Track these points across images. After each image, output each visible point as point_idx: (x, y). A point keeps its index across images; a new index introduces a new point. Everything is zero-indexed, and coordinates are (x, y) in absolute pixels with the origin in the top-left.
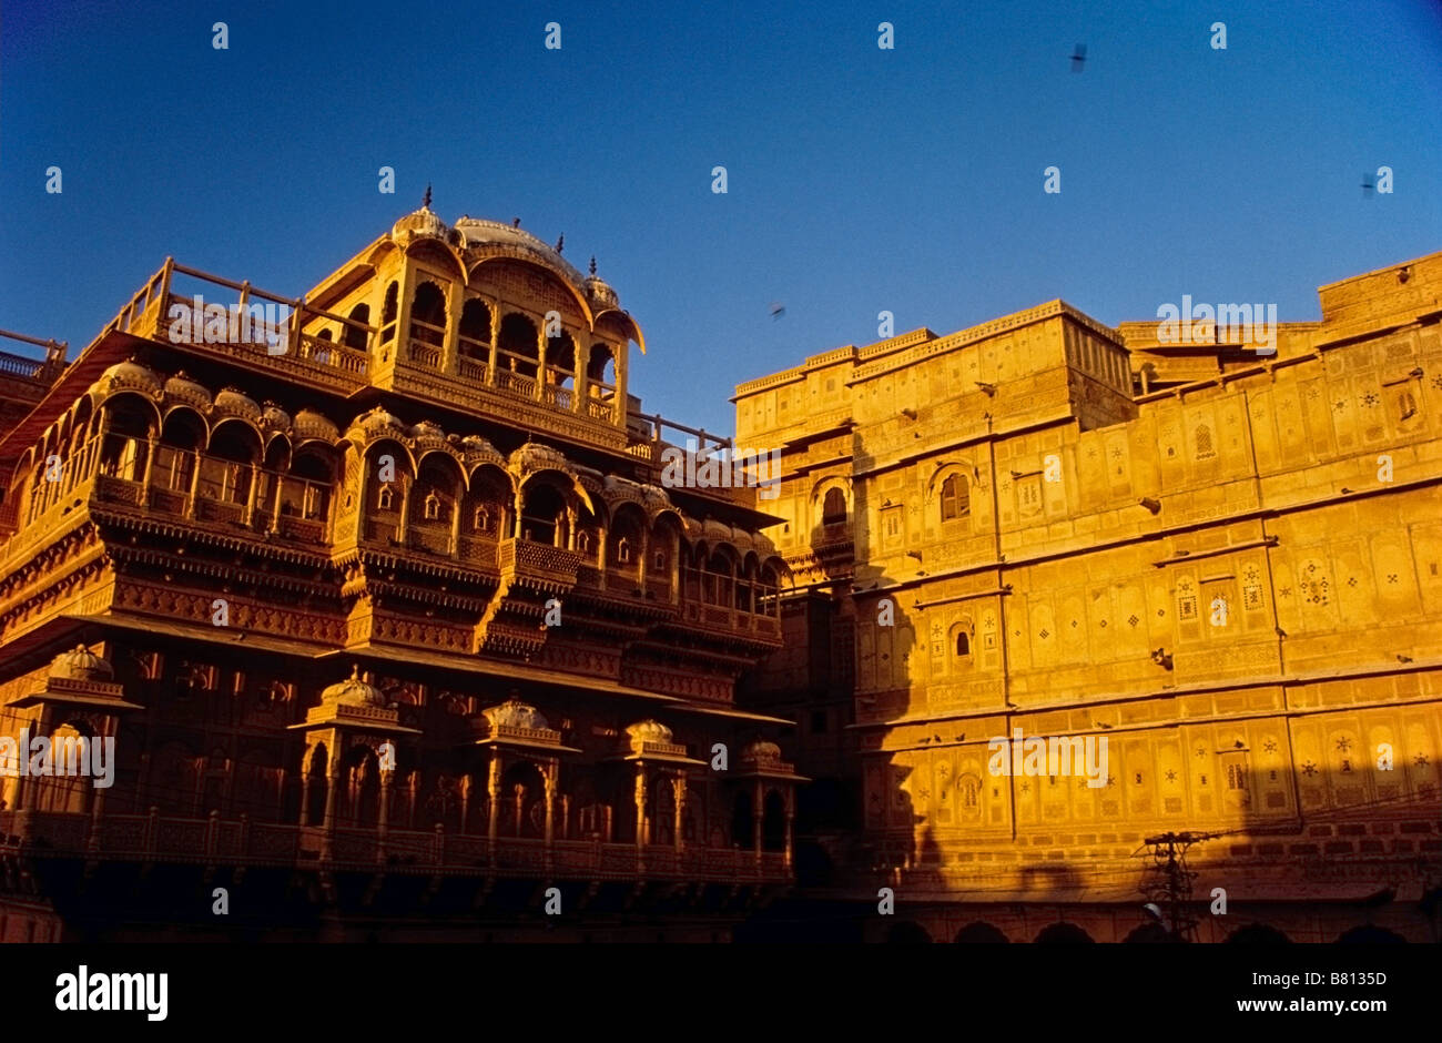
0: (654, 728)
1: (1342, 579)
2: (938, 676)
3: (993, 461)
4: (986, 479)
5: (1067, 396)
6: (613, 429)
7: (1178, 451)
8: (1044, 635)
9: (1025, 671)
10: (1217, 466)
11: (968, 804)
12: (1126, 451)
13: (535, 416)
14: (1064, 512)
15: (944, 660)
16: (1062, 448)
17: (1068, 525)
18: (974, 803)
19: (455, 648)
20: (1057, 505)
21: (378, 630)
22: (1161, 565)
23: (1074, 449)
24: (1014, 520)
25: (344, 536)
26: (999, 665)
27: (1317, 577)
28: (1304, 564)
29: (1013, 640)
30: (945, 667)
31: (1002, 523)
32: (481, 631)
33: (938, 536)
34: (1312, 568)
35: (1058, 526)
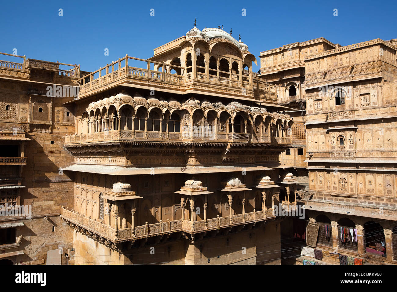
2: (333, 150)
3: (353, 89)
5: (380, 70)
8: (368, 141)
9: (362, 151)
11: (343, 186)
14: (377, 106)
15: (335, 145)
16: (377, 86)
17: (378, 110)
18: (345, 186)
20: (374, 103)
21: (196, 161)
23: (381, 87)
24: (359, 107)
26: (353, 149)
29: (358, 142)
30: (336, 148)
31: (355, 107)
32: (222, 157)
33: (334, 110)
35: (374, 110)
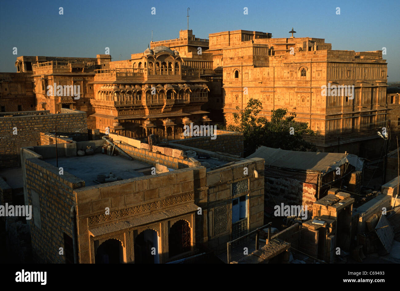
0: (187, 119)
1: (282, 99)
2: (233, 103)
3: (242, 70)
4: (241, 72)
5: (252, 61)
6: (179, 75)
7: (265, 75)
9: (245, 104)
10: (269, 78)
12: (259, 72)
13: (167, 77)
14: (251, 80)
15: (234, 100)
16: (251, 70)
17: (251, 82)
19: (159, 112)
20: (250, 79)
21: (149, 112)
22: (262, 92)
23: (253, 70)
25: (144, 102)
26: (241, 103)
27: (279, 97)
28: (278, 96)
29: (244, 99)
30: (235, 101)
31: (243, 80)
32: (162, 110)
33: (234, 80)
34: (279, 96)
35: (250, 82)
